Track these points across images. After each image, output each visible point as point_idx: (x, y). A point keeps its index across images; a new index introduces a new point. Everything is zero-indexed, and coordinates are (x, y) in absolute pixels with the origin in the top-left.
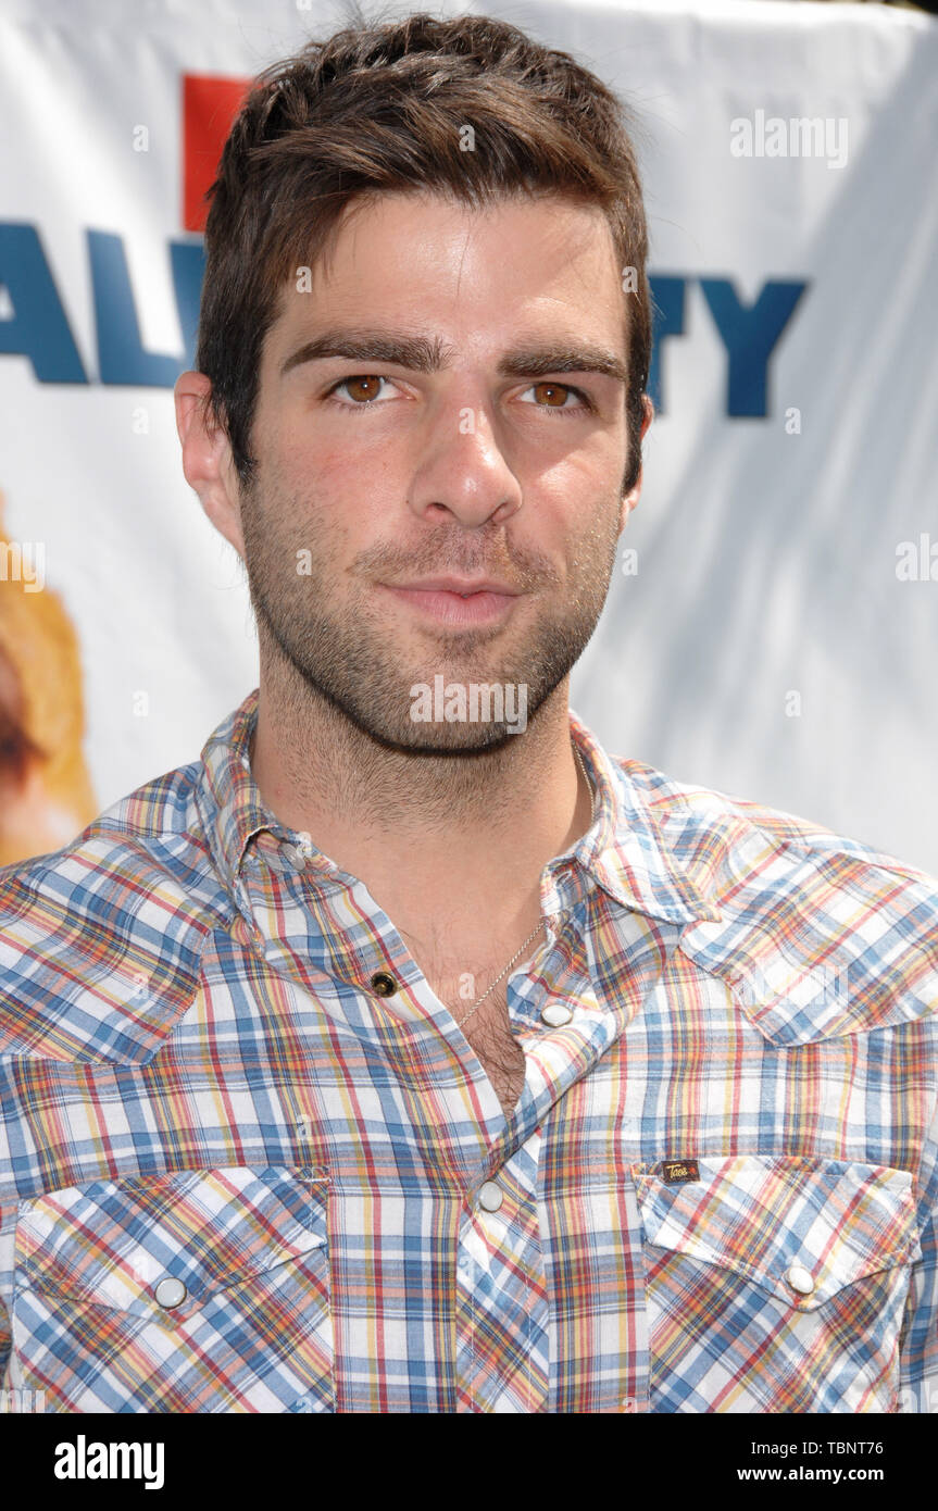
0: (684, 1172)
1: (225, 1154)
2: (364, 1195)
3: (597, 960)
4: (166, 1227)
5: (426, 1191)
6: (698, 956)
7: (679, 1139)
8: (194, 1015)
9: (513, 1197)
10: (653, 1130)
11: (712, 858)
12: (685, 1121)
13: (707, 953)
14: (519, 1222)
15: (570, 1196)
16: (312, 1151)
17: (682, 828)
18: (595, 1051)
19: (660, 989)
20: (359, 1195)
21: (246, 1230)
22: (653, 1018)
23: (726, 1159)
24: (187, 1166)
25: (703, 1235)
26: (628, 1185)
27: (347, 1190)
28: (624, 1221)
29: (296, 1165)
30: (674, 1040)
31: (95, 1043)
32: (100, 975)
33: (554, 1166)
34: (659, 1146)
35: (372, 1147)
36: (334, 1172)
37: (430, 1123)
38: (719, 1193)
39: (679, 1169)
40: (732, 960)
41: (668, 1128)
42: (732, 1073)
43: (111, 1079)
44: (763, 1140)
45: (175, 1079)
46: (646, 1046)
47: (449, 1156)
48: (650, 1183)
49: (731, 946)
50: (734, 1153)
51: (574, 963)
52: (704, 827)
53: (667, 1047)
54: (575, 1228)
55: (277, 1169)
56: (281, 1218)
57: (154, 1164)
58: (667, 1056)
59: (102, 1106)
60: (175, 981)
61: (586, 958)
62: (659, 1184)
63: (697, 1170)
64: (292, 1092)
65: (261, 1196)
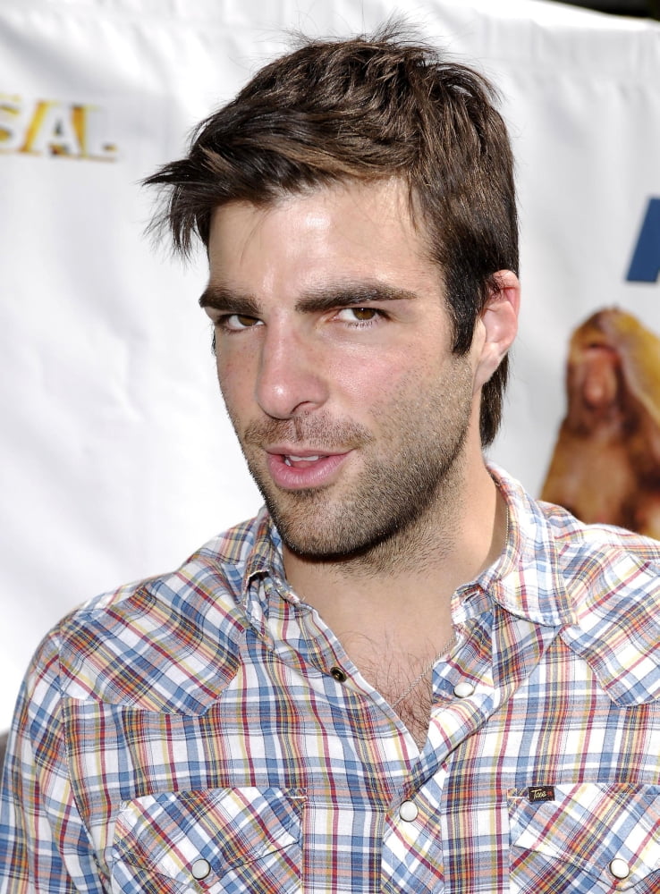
0: (543, 795)
1: (244, 778)
2: (328, 808)
3: (499, 650)
4: (203, 826)
5: (368, 807)
6: (574, 644)
7: (543, 771)
8: (235, 684)
9: (425, 812)
10: (526, 765)
11: (588, 576)
12: (548, 759)
13: (580, 641)
14: (428, 827)
15: (464, 811)
16: (297, 777)
17: (574, 555)
18: (483, 715)
19: (542, 668)
20: (325, 808)
21: (250, 830)
22: (534, 688)
23: (574, 785)
24: (220, 785)
25: (552, 838)
26: (504, 804)
27: (317, 804)
28: (499, 828)
29: (287, 787)
30: (547, 703)
31: (174, 700)
32: (186, 654)
33: (454, 791)
34: (529, 776)
35: (334, 777)
36: (310, 793)
37: (372, 762)
38: (567, 809)
39: (541, 792)
40: (594, 647)
41: (536, 764)
42: (586, 725)
43: (181, 725)
44: (602, 772)
45: (218, 726)
46: (526, 708)
47: (385, 784)
48: (519, 802)
49: (597, 636)
50: (581, 781)
51: (482, 653)
52: (587, 554)
53: (541, 709)
54: (465, 833)
55: (274, 789)
56: (272, 822)
57: (200, 783)
58: (540, 715)
59: (173, 742)
60: (227, 660)
61: (490, 649)
62: (525, 802)
63: (553, 793)
64: (287, 738)
65: (262, 807)
